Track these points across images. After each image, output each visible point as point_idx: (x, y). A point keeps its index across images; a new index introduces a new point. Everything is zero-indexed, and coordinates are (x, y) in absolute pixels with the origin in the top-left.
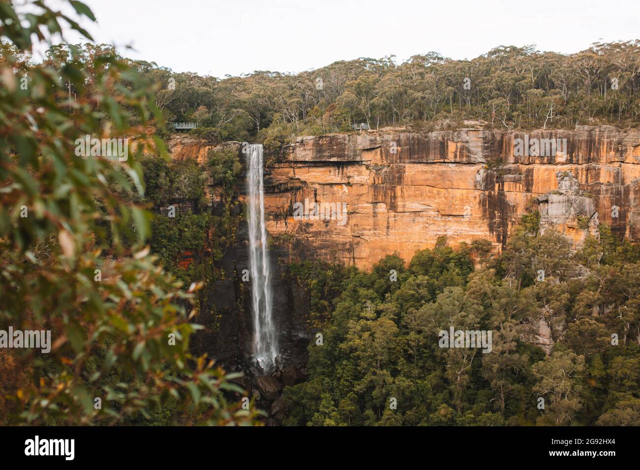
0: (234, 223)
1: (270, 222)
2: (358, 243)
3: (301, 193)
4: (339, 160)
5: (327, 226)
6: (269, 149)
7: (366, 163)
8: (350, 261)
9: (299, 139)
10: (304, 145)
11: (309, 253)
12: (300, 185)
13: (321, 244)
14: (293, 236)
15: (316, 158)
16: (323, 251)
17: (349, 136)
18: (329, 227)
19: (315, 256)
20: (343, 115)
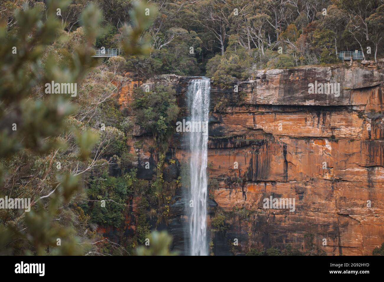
0: (168, 190)
1: (221, 190)
2: (346, 225)
3: (265, 149)
4: (318, 103)
5: (301, 198)
6: (219, 87)
7: (358, 109)
8: (334, 250)
9: (261, 73)
10: (268, 82)
11: (275, 237)
12: (265, 138)
13: (293, 224)
14: (253, 212)
15: (284, 100)
16: (296, 235)
17: (332, 69)
18: (303, 200)
19: (284, 242)
20: (324, 40)
